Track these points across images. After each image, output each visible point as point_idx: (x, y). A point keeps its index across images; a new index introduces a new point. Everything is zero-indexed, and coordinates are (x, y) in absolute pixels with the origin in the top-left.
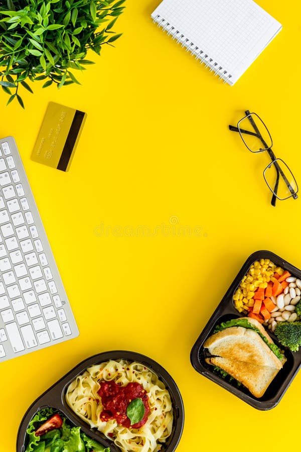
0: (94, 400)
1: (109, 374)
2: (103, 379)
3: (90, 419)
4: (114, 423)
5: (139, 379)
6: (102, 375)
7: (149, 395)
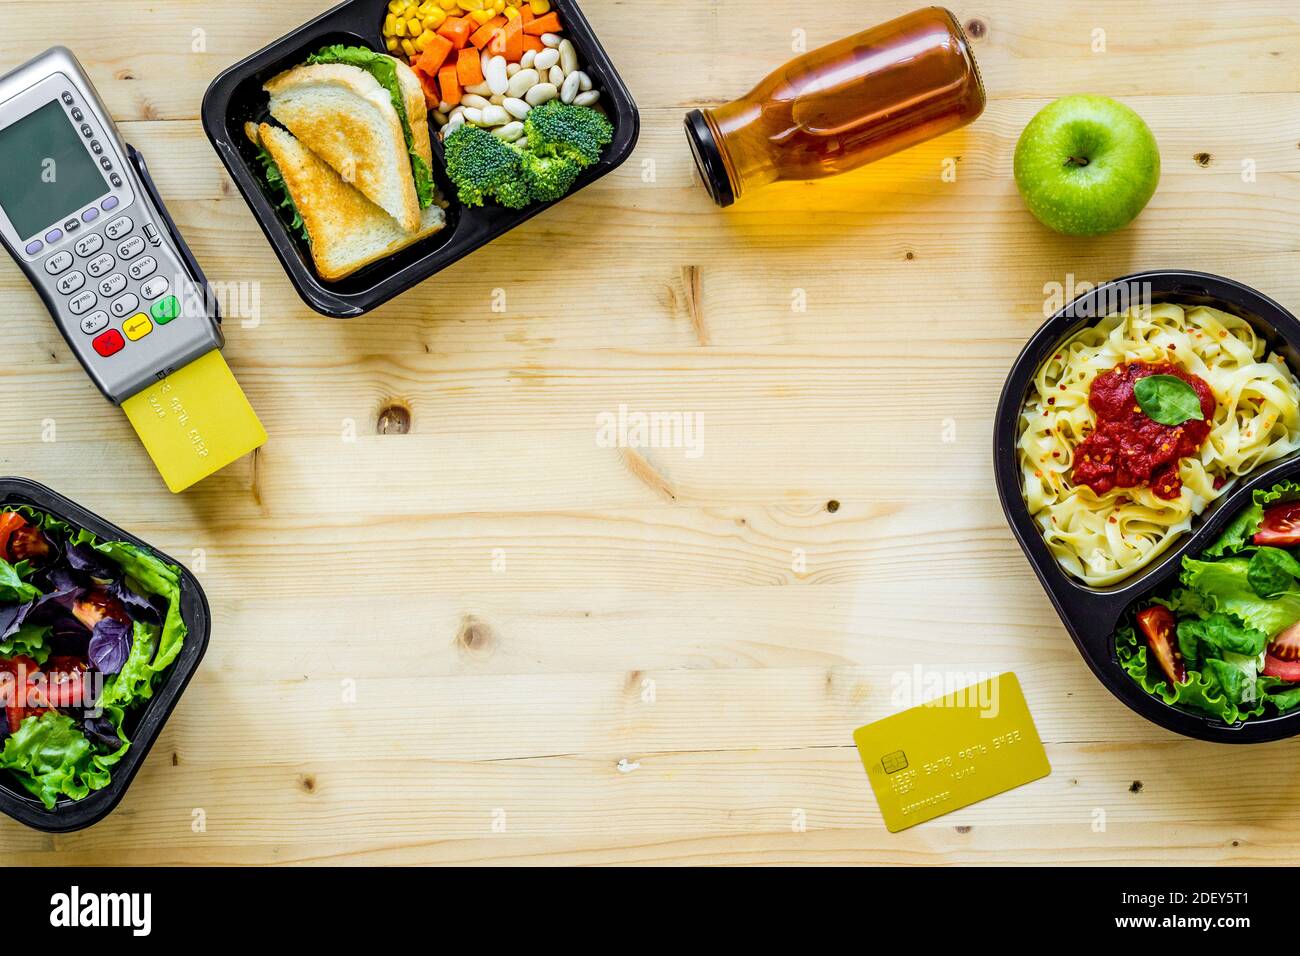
0: (1118, 510)
1: (1056, 455)
2: (1066, 474)
3: (1165, 530)
4: (1189, 466)
5: (1082, 376)
6: (1053, 475)
7: (1131, 357)
